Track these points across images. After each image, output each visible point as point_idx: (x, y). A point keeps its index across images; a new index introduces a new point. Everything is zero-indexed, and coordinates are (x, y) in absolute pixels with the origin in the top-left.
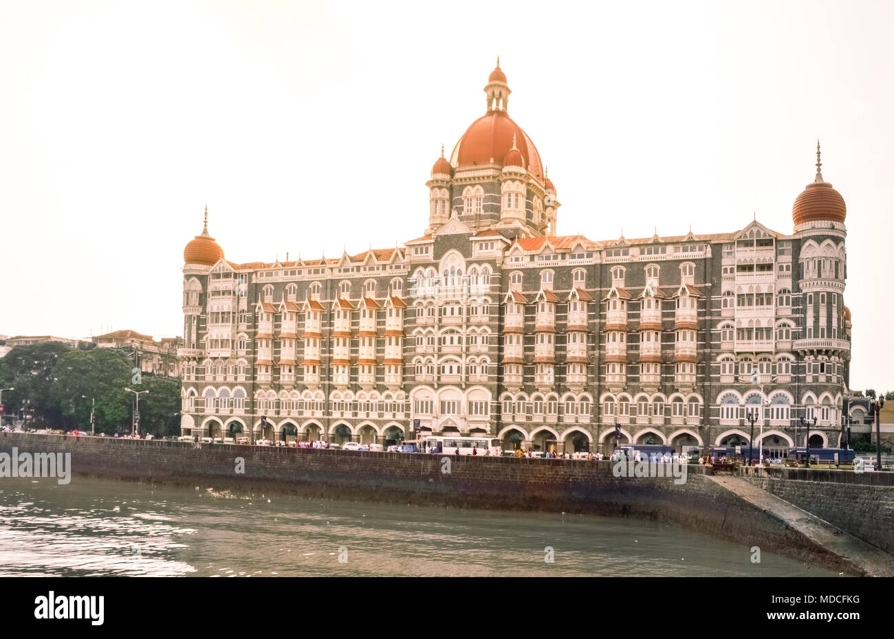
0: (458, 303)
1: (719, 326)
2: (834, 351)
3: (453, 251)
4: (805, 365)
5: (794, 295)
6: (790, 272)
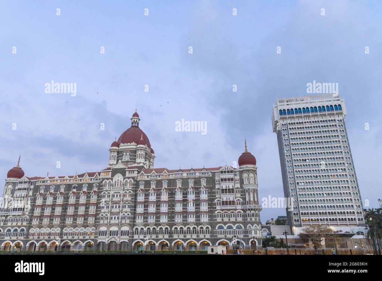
0: (119, 192)
1: (216, 201)
2: (257, 209)
3: (119, 174)
4: (247, 214)
5: (241, 189)
6: (239, 182)
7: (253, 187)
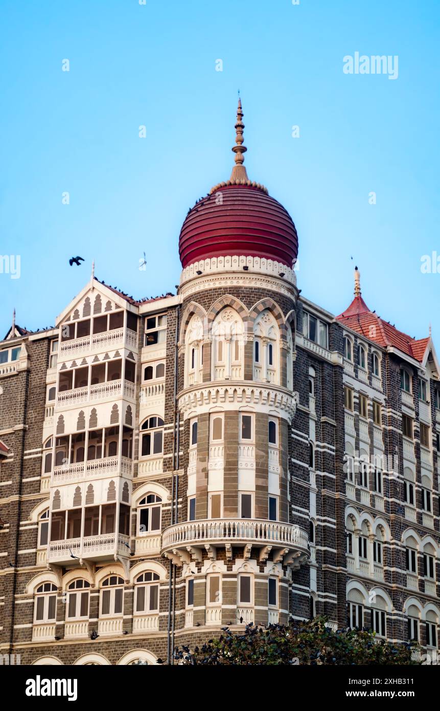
1: (35, 515)
4: (184, 587)
5: (169, 428)
6: (163, 379)
7: (228, 400)
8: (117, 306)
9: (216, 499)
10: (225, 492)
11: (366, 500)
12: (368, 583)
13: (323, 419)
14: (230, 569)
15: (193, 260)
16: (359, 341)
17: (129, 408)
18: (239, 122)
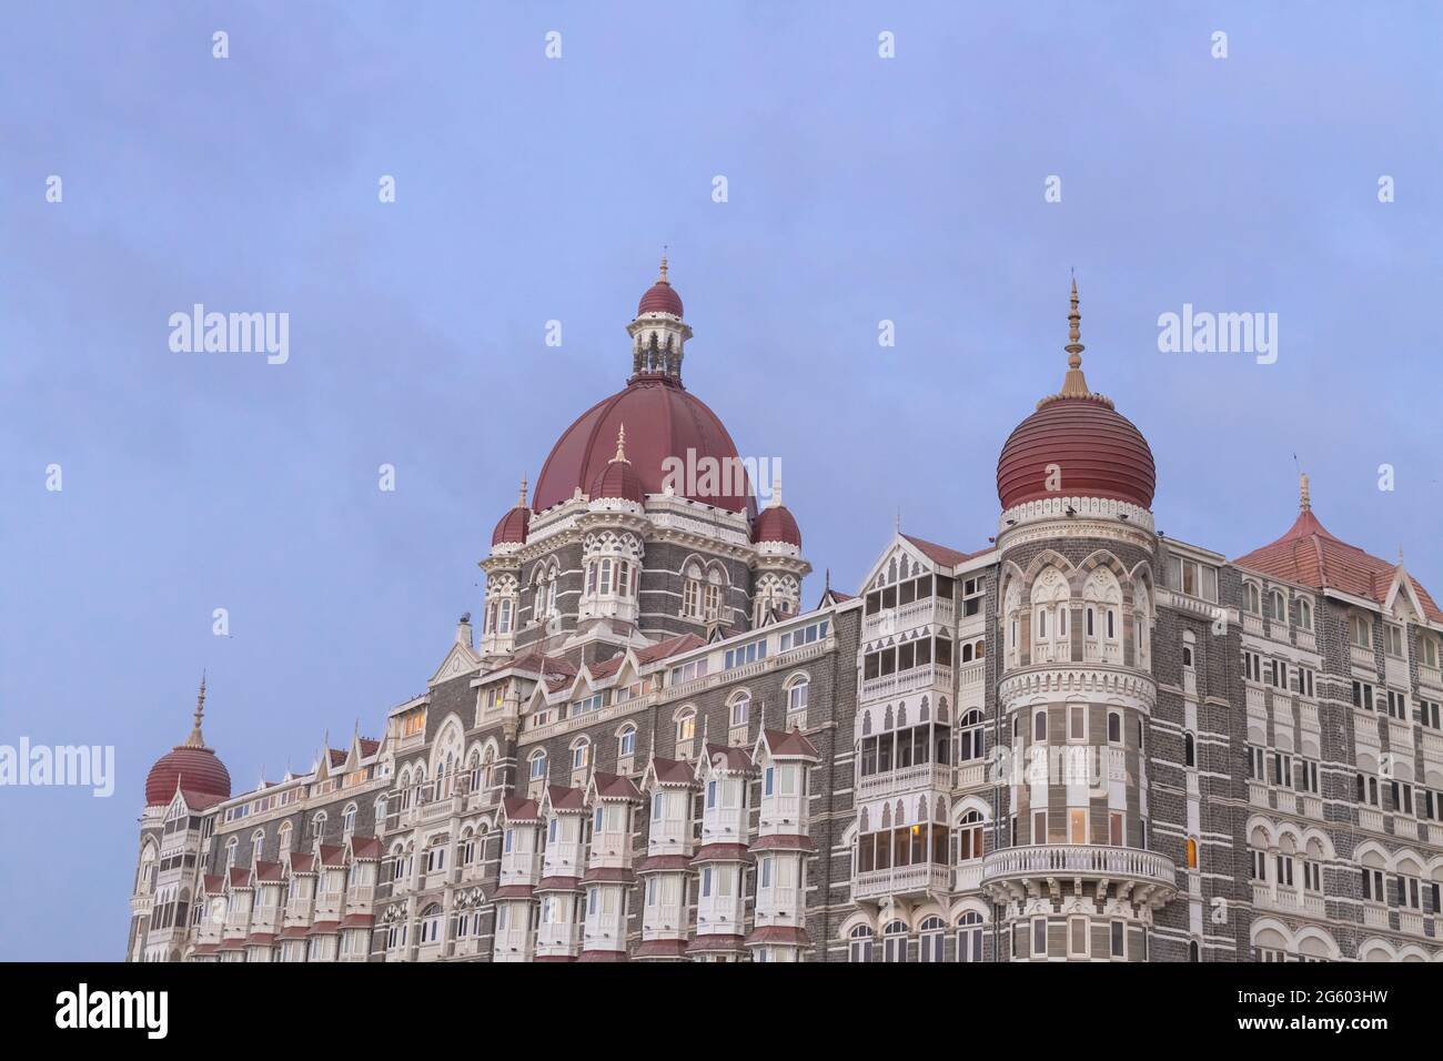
1: (847, 837)
3: (450, 716)
4: (1008, 932)
5: (991, 725)
6: (982, 660)
7: (1052, 688)
8: (926, 569)
9: (1040, 817)
10: (1049, 809)
11: (1287, 804)
12: (1292, 921)
13: (1208, 699)
14: (1057, 909)
15: (1014, 502)
16: (1271, 585)
17: (943, 700)
18: (1073, 312)
